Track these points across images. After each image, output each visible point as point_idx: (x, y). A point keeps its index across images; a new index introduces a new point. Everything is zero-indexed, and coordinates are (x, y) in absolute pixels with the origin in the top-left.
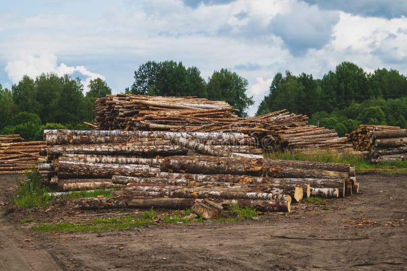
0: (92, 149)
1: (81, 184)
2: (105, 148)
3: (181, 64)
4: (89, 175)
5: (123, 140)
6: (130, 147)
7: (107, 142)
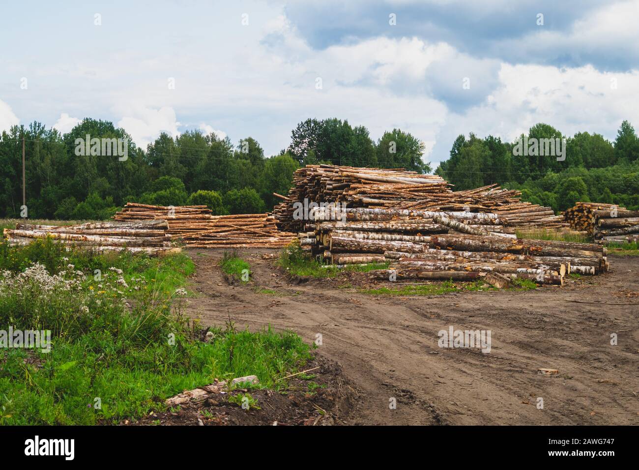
0: (359, 226)
1: (355, 258)
2: (370, 225)
3: (346, 123)
4: (360, 250)
5: (387, 218)
6: (393, 224)
7: (371, 220)
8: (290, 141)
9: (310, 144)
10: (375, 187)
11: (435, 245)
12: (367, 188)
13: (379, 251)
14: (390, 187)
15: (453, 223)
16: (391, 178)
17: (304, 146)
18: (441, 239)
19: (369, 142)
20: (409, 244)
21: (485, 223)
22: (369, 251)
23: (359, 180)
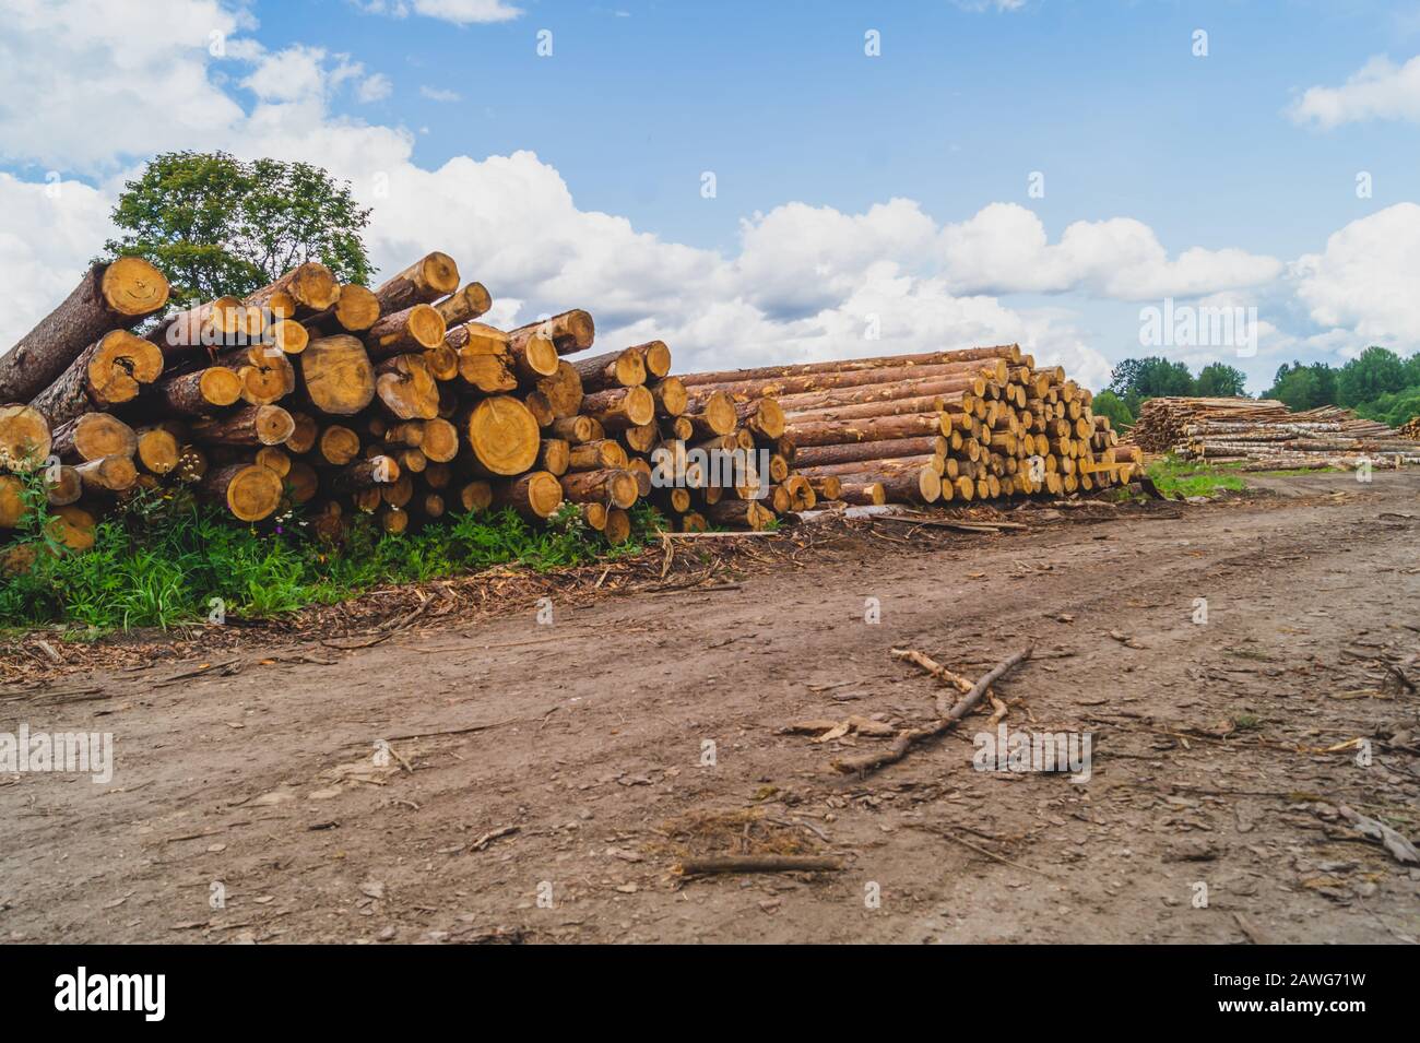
0: (1224, 437)
1: (1223, 460)
2: (1233, 436)
3: (1164, 360)
4: (1226, 454)
5: (1247, 430)
6: (1252, 435)
7: (1234, 432)
8: (1112, 381)
9: (1130, 382)
10: (1219, 412)
11: (1289, 448)
12: (1212, 414)
13: (1242, 454)
14: (1232, 412)
15: (1302, 431)
16: (1232, 404)
17: (1124, 384)
18: (1293, 443)
19: (1189, 376)
20: (1267, 449)
21: (1329, 430)
22: (1234, 455)
23: (1203, 407)
